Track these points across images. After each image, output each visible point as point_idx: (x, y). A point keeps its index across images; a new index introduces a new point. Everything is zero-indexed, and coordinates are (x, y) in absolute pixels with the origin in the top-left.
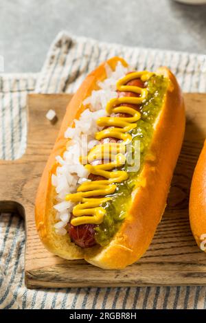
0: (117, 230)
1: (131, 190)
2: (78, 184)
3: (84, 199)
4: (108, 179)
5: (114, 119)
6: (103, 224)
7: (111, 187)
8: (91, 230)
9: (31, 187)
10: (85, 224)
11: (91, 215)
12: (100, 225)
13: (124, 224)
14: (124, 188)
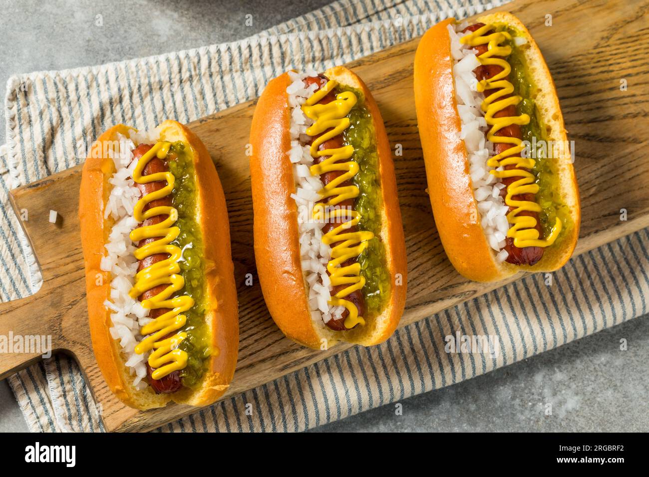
0: (206, 370)
1: (203, 315)
2: (141, 327)
3: (156, 345)
4: (172, 309)
5: (149, 230)
6: (188, 368)
7: (180, 320)
8: (177, 378)
9: (70, 322)
10: (169, 375)
11: (171, 362)
12: (185, 369)
13: (212, 362)
14: (194, 315)
